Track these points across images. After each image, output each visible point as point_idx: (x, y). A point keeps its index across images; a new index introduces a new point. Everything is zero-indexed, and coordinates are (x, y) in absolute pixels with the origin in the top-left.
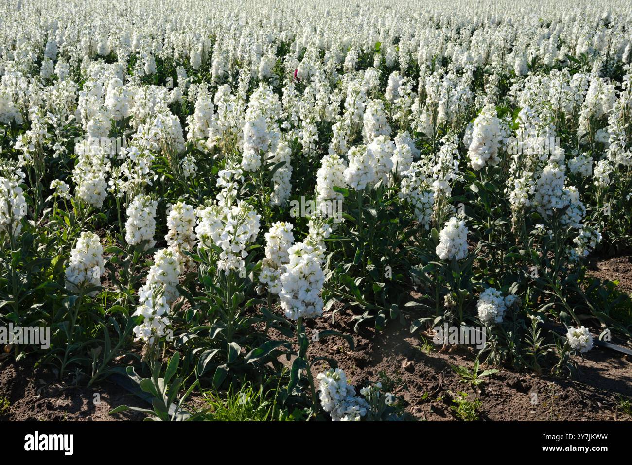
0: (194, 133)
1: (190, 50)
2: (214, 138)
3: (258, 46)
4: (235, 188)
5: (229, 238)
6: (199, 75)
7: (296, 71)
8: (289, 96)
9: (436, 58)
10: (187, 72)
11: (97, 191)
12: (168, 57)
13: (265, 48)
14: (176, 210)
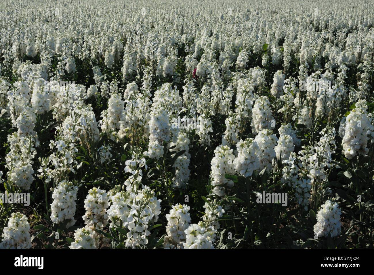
0: (107, 125)
1: (105, 51)
2: (124, 130)
3: (162, 48)
4: (140, 175)
5: (134, 220)
6: (112, 73)
7: (195, 69)
8: (188, 92)
9: (315, 57)
10: (102, 71)
11: (26, 176)
12: (86, 58)
13: (169, 49)
14: (92, 194)
